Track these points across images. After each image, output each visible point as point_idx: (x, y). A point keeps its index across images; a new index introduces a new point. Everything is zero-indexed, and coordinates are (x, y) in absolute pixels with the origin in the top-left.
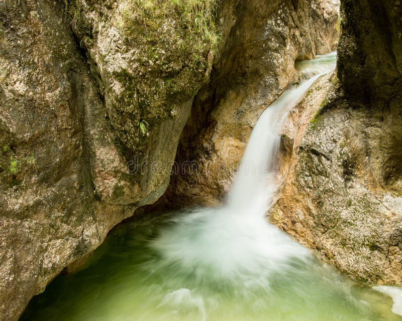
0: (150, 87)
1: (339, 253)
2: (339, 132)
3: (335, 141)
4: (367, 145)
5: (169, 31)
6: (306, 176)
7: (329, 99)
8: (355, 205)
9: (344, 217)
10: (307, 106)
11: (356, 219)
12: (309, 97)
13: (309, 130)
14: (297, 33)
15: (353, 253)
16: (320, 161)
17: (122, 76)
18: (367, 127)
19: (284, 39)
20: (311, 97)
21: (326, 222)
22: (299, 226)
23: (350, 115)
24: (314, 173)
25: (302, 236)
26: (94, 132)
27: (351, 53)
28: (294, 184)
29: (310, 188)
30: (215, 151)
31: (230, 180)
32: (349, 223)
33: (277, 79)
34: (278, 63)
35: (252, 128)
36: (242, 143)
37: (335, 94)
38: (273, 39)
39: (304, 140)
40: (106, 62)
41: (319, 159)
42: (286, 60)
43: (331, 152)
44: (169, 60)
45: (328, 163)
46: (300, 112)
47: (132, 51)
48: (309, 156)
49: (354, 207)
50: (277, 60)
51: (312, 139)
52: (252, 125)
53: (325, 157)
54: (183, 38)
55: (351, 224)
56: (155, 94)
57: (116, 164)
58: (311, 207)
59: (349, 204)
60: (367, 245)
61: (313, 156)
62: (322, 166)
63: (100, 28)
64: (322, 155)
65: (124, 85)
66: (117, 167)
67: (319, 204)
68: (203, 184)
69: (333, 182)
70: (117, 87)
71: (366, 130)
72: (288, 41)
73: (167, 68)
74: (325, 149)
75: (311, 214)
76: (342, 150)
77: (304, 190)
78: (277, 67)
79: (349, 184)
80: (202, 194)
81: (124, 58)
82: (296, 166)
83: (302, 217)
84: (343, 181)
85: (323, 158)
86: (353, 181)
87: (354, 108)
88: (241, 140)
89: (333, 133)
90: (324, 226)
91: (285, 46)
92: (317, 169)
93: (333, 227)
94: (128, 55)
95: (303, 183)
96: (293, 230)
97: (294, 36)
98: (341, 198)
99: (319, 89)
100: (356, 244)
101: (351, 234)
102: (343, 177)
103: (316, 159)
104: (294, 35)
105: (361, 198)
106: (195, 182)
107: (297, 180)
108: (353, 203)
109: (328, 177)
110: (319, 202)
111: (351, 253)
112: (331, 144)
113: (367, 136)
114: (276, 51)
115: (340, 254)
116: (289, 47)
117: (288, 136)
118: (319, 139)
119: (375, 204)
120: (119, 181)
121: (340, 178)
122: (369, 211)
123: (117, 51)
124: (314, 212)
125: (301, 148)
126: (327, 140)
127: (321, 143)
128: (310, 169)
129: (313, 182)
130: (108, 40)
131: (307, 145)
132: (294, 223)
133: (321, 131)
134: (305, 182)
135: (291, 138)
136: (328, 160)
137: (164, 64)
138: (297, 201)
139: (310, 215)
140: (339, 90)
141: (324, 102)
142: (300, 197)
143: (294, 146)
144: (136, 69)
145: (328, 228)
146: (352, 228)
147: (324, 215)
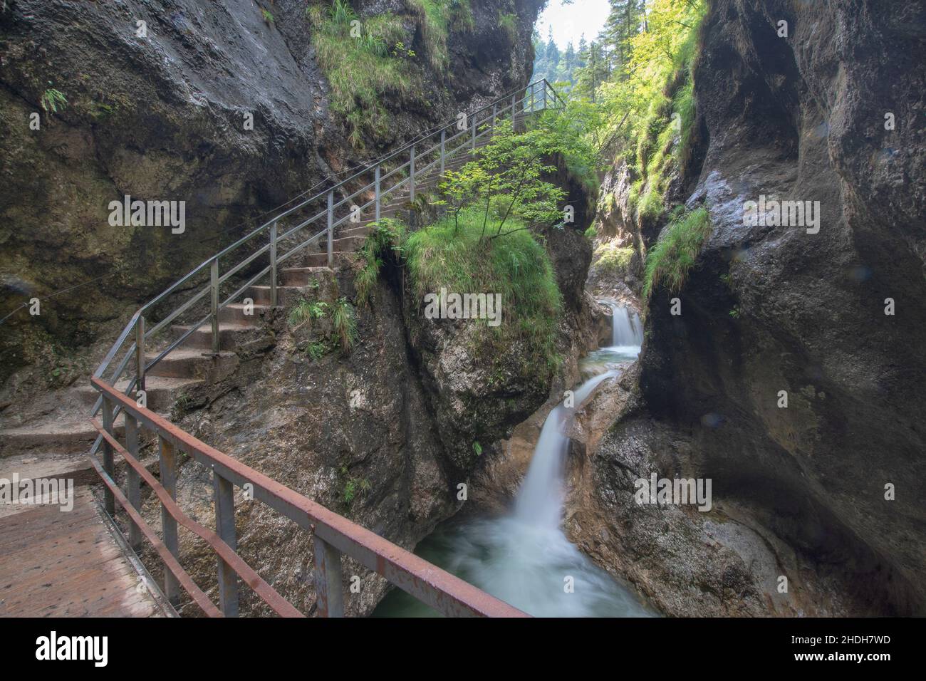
0: (491, 407)
1: (661, 590)
2: (645, 444)
3: (640, 454)
4: (676, 460)
5: (516, 353)
6: (608, 488)
7: (630, 407)
8: (673, 530)
9: (662, 545)
10: (597, 409)
11: (679, 550)
12: (598, 400)
13: (608, 438)
14: (580, 335)
15: (680, 593)
16: (625, 474)
17: (466, 396)
18: (674, 441)
20: (600, 400)
21: (638, 547)
22: (604, 549)
23: (654, 426)
24: (617, 486)
25: (609, 562)
26: (416, 444)
27: (658, 367)
28: (593, 497)
29: (613, 503)
30: (502, 452)
31: (519, 485)
32: (669, 553)
33: (564, 379)
35: (540, 429)
36: (530, 445)
37: (637, 403)
39: (602, 448)
40: (450, 380)
41: (623, 472)
42: (571, 360)
43: (637, 465)
44: (513, 382)
46: (588, 414)
47: (479, 372)
48: (610, 467)
49: (673, 533)
51: (614, 448)
52: (540, 425)
53: (631, 470)
54: (529, 360)
55: (673, 555)
56: (494, 414)
57: (435, 481)
58: (617, 527)
59: (666, 529)
60: (697, 584)
61: (616, 468)
62: (627, 480)
63: (445, 345)
64: (628, 468)
65: (466, 405)
66: (436, 484)
67: (628, 525)
68: (490, 488)
70: (459, 406)
71: (673, 444)
72: (573, 342)
73: (511, 389)
74: (630, 461)
75: (616, 535)
77: (606, 505)
80: (488, 498)
81: (470, 378)
82: (594, 476)
83: (606, 539)
85: (628, 471)
87: (658, 419)
88: (527, 441)
89: (637, 445)
90: (635, 552)
91: (571, 347)
92: (622, 483)
93: (649, 556)
94: (474, 375)
95: (603, 496)
96: (597, 552)
97: (577, 338)
98: (654, 521)
99: (608, 392)
100: (683, 581)
101: (674, 567)
103: (619, 471)
107: (597, 493)
108: (670, 528)
110: (627, 522)
111: (676, 592)
112: (636, 456)
113: (674, 449)
114: (563, 352)
115: (663, 592)
116: (574, 348)
117: (579, 440)
118: (623, 451)
119: (695, 530)
120: (436, 499)
122: (691, 540)
123: (463, 370)
124: (620, 532)
125: (600, 457)
126: (632, 452)
127: (625, 455)
128: (612, 482)
129: (617, 497)
130: (454, 358)
131: (609, 456)
132: (597, 543)
133: (623, 441)
134: (607, 495)
135: (582, 442)
136: (635, 474)
137: (508, 385)
138: (599, 517)
140: (640, 400)
141: (623, 411)
142: (601, 513)
143: (588, 452)
144: (480, 389)
145: (642, 556)
146: (675, 561)
147: (635, 539)
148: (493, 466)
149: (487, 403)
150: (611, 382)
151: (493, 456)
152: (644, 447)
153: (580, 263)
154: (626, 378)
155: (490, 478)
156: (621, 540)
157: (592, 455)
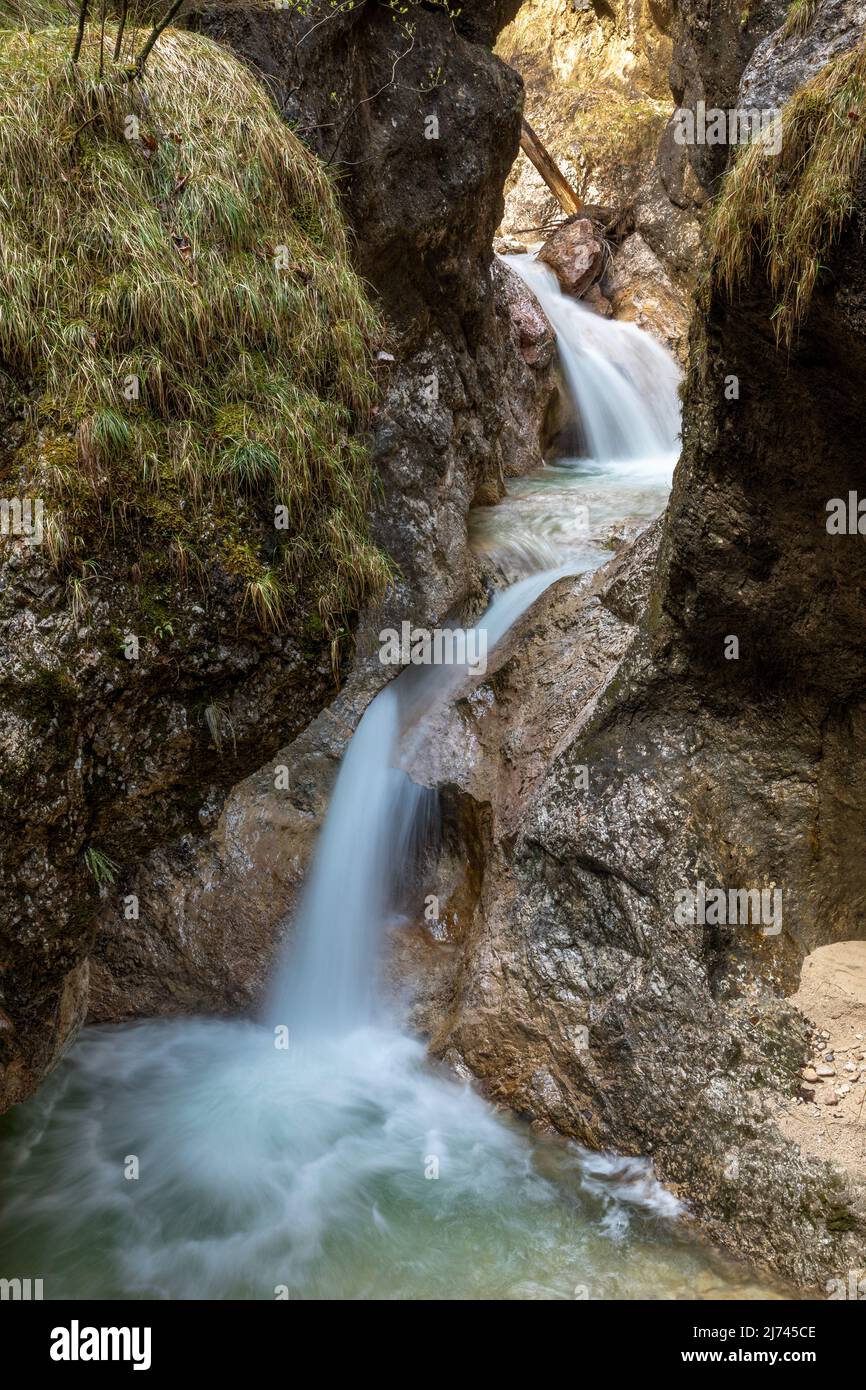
0: (135, 730)
2: (677, 797)
3: (660, 828)
4: (771, 841)
6: (560, 945)
7: (632, 679)
8: (754, 1060)
9: (719, 1105)
10: (528, 684)
12: (533, 651)
13: (562, 784)
14: (476, 429)
15: (766, 1242)
16: (616, 900)
17: (38, 698)
18: (768, 779)
19: (440, 451)
20: (541, 653)
21: (648, 1119)
23: (706, 735)
24: (586, 936)
27: (724, 542)
28: (515, 974)
29: (575, 988)
30: (210, 849)
32: (741, 1127)
33: (418, 588)
34: (421, 532)
35: (336, 761)
36: (302, 814)
37: (655, 663)
38: (404, 452)
39: (543, 818)
41: (607, 890)
42: (443, 520)
43: (652, 866)
44: (211, 637)
45: (642, 904)
46: (500, 702)
47: (81, 607)
48: (568, 877)
49: (754, 1069)
50: (418, 524)
51: (579, 817)
52: (337, 748)
53: (631, 884)
55: (749, 1133)
56: (150, 752)
58: (586, 1061)
59: (734, 1057)
60: (818, 1214)
61: (583, 877)
62: (618, 915)
64: (622, 876)
67: (620, 1055)
68: (171, 974)
69: (665, 973)
70: (12, 738)
71: (765, 790)
72: (450, 454)
73: (205, 665)
74: (631, 855)
75: (584, 1085)
76: (693, 864)
77: (553, 997)
78: (419, 547)
79: (725, 985)
82: (516, 906)
83: (552, 1098)
84: (701, 972)
85: (625, 889)
86: (736, 973)
87: (722, 713)
88: (298, 805)
89: (654, 801)
90: (640, 1133)
91: (442, 474)
92: (601, 925)
93: (680, 1140)
94: (64, 621)
95: (547, 970)
97: (465, 436)
98: (698, 1034)
99: (566, 625)
100: (778, 1209)
101: (754, 1171)
102: (702, 959)
103: (595, 887)
104: (467, 433)
105: (770, 1033)
106: (139, 965)
107: (525, 961)
108: (746, 1053)
109: (647, 957)
110: (618, 1046)
111: (758, 1241)
112: (648, 836)
113: (768, 810)
114: (413, 490)
116: (454, 476)
117: (468, 790)
118: (608, 822)
121: (692, 964)
124: (594, 1075)
125: (535, 846)
126: (635, 824)
127: (613, 835)
128: (573, 923)
129: (587, 967)
131: (565, 840)
133: (609, 790)
134: (559, 966)
135: (479, 797)
136: (642, 893)
137: (197, 649)
138: (530, 1035)
139: (579, 1087)
140: (667, 653)
141: (612, 689)
142: (540, 1023)
143: (499, 832)
144: (92, 672)
145: (658, 1143)
146: (756, 1150)
147: (638, 1094)
148: (178, 900)
149: (120, 718)
150: (577, 590)
151: (178, 866)
152: (675, 804)
153: (472, 163)
154: (625, 576)
155: (171, 941)
156: (598, 1098)
157: (509, 842)
